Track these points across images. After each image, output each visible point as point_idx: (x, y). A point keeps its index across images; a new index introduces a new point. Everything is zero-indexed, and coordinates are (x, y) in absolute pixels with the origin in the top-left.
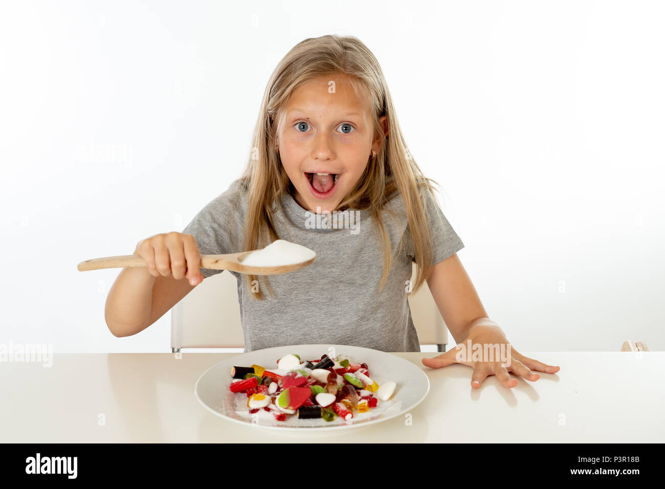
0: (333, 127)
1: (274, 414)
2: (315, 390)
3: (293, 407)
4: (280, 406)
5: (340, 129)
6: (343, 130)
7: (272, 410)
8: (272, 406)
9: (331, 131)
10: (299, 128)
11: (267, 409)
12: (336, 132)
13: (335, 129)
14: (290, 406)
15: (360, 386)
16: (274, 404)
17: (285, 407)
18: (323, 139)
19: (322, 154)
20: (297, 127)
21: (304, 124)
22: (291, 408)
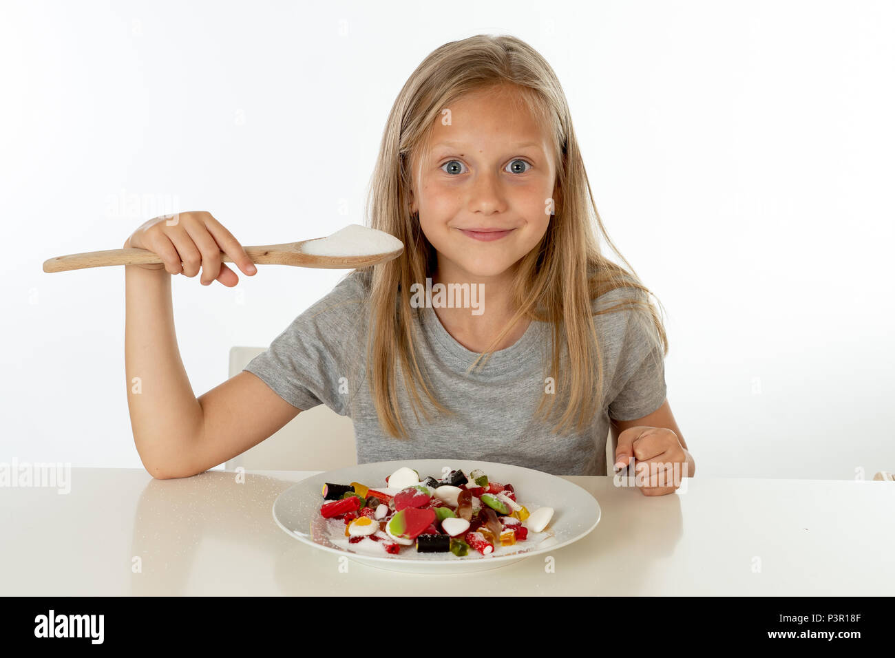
0: (499, 166)
1: (384, 544)
2: (441, 514)
3: (411, 534)
4: (392, 534)
5: (509, 169)
6: (512, 169)
7: (380, 538)
8: (380, 534)
9: (498, 172)
10: (448, 169)
11: (373, 537)
12: (504, 173)
13: (502, 168)
14: (406, 533)
15: (504, 511)
16: (385, 531)
17: (400, 535)
18: (486, 183)
19: (487, 205)
20: (445, 168)
21: (455, 165)
22: (407, 536)
